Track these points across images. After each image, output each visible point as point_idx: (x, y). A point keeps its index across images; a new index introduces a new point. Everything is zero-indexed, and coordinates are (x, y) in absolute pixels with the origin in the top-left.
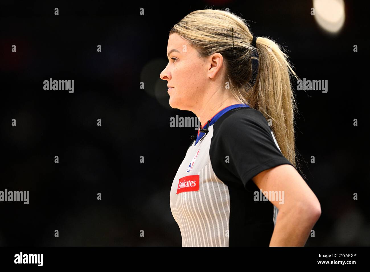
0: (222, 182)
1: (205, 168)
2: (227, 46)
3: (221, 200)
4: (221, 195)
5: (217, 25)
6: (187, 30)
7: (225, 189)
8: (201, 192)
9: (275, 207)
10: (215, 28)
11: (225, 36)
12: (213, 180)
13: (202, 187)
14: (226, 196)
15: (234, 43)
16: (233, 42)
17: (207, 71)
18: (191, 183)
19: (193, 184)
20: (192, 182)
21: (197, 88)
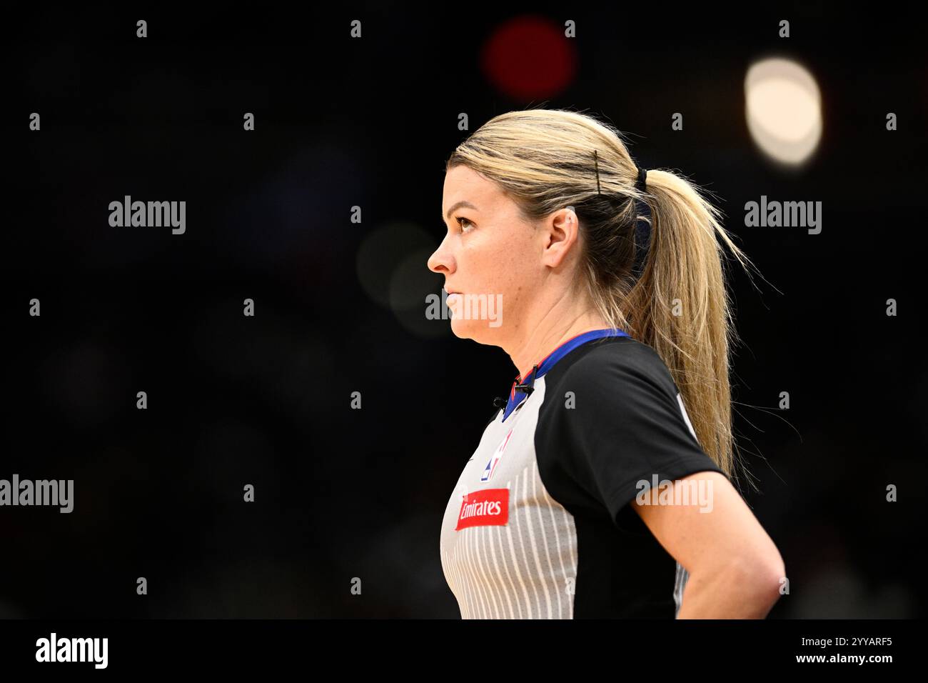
0: (561, 506)
1: (522, 472)
2: (585, 193)
3: (556, 548)
4: (557, 535)
5: (562, 145)
6: (491, 158)
7: (566, 522)
8: (511, 528)
9: (679, 568)
10: (558, 152)
11: (581, 171)
12: (539, 501)
13: (515, 517)
14: (570, 537)
15: (600, 186)
16: (598, 184)
17: (542, 250)
18: (488, 508)
19: (494, 510)
20: (492, 505)
21: (520, 289)
